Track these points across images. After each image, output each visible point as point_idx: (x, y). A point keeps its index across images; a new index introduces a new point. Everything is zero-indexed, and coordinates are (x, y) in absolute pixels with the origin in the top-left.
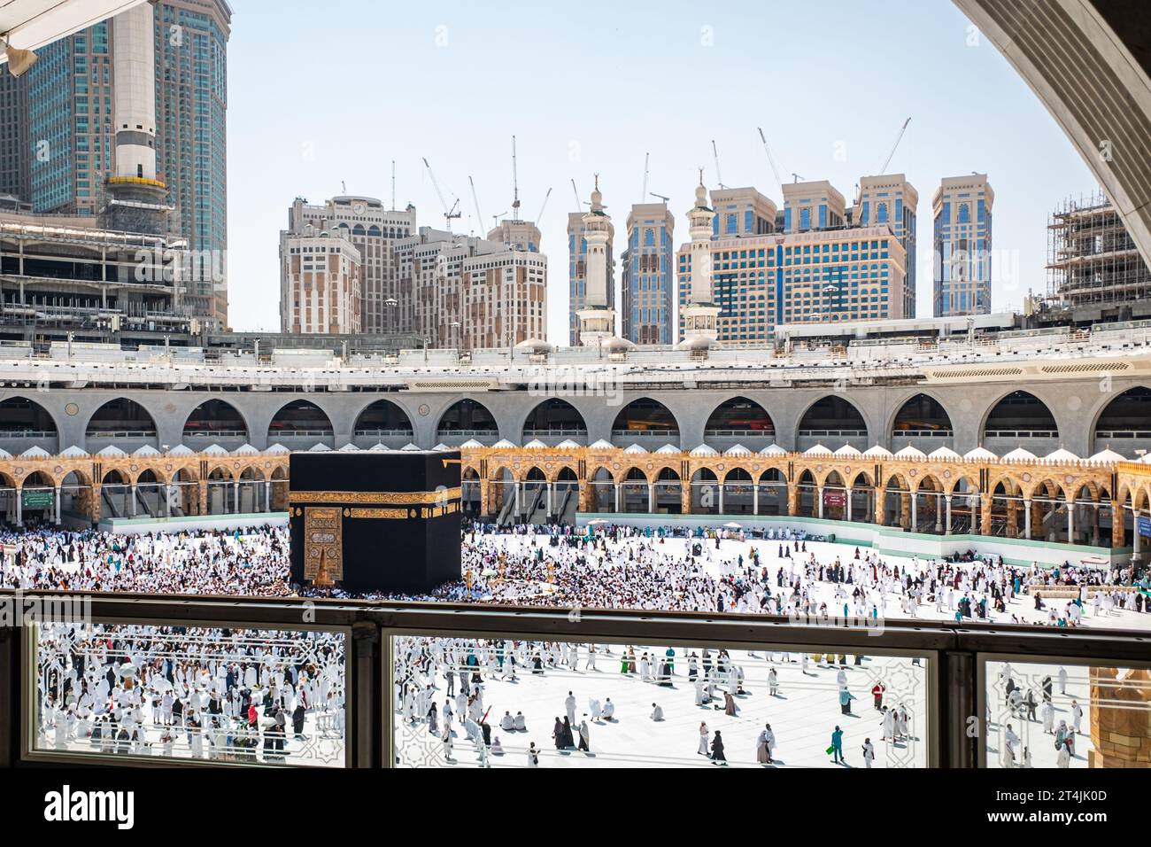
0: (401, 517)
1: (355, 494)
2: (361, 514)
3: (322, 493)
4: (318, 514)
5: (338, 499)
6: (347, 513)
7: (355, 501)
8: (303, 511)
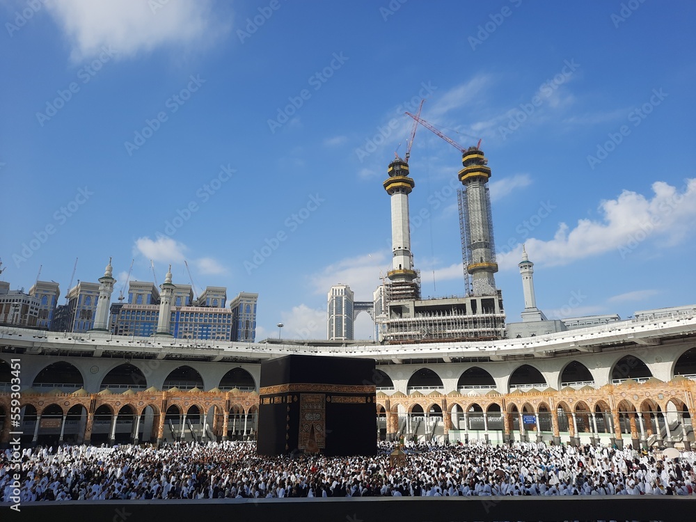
0: (362, 402)
1: (334, 386)
2: (338, 400)
3: (312, 385)
4: (309, 398)
5: (323, 389)
6: (328, 399)
7: (334, 391)
8: (299, 397)
